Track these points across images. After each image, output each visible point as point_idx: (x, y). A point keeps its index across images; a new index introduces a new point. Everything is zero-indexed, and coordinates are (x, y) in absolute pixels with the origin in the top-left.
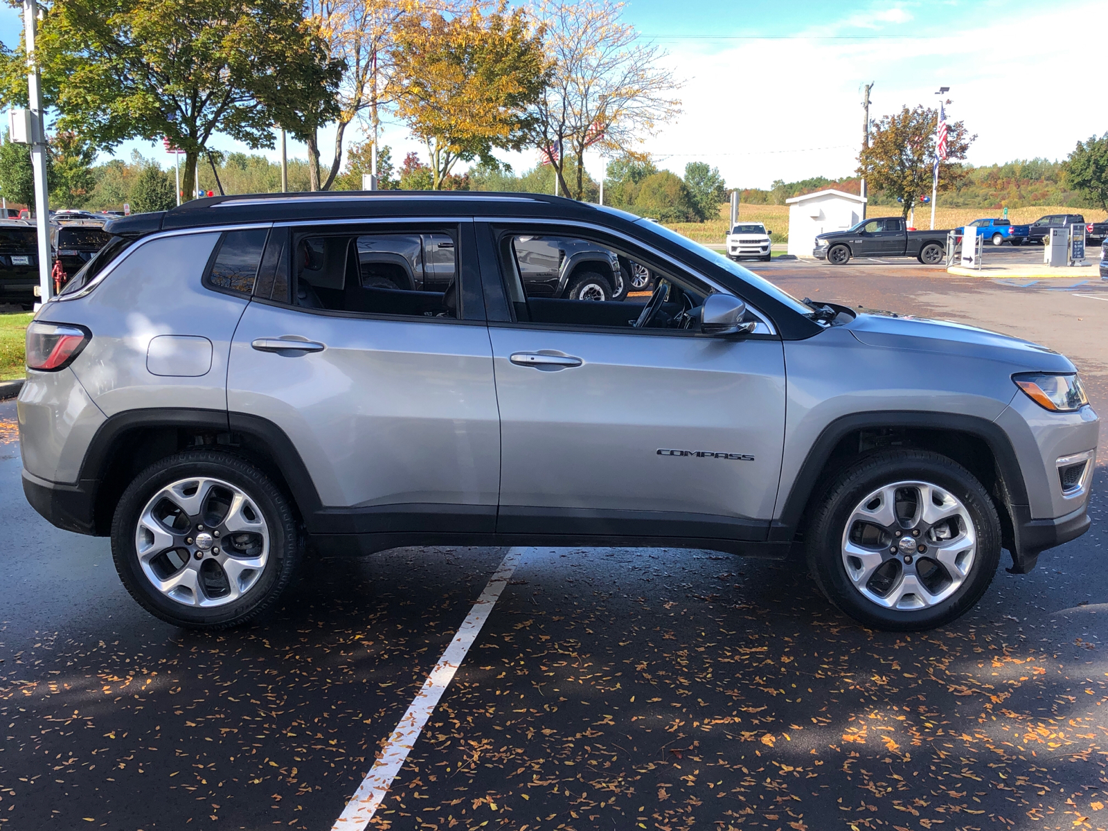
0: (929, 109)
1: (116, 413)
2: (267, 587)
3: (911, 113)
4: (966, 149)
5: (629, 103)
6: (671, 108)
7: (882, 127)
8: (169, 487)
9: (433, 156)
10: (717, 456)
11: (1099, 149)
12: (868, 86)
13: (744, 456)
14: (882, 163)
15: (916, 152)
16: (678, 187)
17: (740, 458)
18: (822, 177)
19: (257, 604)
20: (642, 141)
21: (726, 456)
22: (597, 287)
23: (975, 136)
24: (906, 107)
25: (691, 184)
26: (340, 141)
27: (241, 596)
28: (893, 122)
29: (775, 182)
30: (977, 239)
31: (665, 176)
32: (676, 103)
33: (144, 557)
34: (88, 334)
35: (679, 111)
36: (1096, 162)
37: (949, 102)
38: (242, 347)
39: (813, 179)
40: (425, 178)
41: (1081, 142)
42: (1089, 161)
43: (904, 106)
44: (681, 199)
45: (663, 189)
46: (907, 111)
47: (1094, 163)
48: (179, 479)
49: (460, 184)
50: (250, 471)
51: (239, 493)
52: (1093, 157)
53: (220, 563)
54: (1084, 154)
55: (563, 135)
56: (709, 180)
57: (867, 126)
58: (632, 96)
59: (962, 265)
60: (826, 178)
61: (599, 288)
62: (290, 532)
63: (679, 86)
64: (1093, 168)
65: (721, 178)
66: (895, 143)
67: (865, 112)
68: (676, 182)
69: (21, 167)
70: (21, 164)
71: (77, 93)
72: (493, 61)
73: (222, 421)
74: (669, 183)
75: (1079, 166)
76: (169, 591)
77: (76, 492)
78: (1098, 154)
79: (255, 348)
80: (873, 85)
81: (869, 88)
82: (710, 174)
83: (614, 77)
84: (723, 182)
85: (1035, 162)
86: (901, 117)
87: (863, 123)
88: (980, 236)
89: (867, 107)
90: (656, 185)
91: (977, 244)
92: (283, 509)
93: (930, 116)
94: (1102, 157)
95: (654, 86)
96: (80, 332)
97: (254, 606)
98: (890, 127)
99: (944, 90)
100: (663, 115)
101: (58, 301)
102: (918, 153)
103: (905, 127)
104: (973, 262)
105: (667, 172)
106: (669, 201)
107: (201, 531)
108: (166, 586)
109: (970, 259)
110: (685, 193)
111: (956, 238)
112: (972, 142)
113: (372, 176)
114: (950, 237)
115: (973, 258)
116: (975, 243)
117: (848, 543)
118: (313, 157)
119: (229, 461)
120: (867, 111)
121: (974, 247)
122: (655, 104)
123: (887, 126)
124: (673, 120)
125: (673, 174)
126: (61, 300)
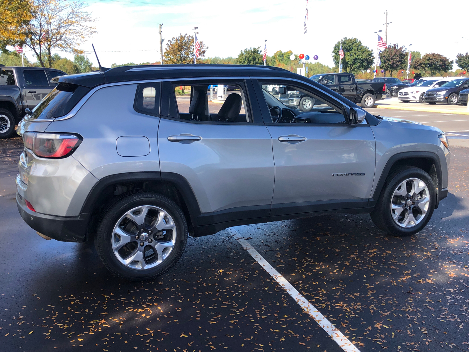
0: (189, 35)
1: (103, 177)
2: (176, 255)
3: (183, 37)
4: (205, 52)
5: (71, 27)
6: (91, 30)
7: (172, 42)
8: (129, 212)
10: (353, 174)
11: (249, 54)
12: (160, 25)
13: (362, 174)
14: (173, 57)
15: (186, 53)
16: (72, 66)
17: (360, 175)
18: (132, 62)
19: (172, 264)
20: (79, 44)
23: (208, 47)
24: (181, 34)
25: (77, 64)
27: (163, 261)
28: (177, 41)
29: (113, 64)
30: (224, 89)
31: (65, 61)
32: (94, 28)
33: (116, 249)
34: (80, 138)
35: (95, 32)
36: (248, 59)
37: (197, 33)
38: (163, 140)
39: (129, 63)
41: (242, 51)
42: (246, 58)
43: (180, 34)
44: (74, 71)
45: (65, 66)
46: (181, 36)
47: (247, 59)
48: (133, 208)
50: (168, 200)
51: (161, 210)
52: (247, 57)
53: (153, 247)
54: (244, 55)
55: (41, 41)
56: (85, 63)
57: (161, 41)
58: (72, 24)
59: (218, 99)
60: (134, 63)
62: (186, 227)
63: (94, 21)
64: (247, 61)
65: (91, 62)
66: (178, 50)
67: (160, 36)
68: (71, 64)
73: (157, 177)
74: (68, 64)
75: (242, 60)
76: (128, 264)
77: (79, 221)
78: (249, 56)
79: (169, 140)
80: (163, 24)
81: (161, 26)
82: (86, 60)
83: (64, 14)
84: (92, 64)
85: (215, 58)
86: (179, 39)
87: (159, 40)
88: (225, 88)
89: (161, 33)
90: (62, 65)
91: (224, 91)
92: (183, 217)
93: (190, 38)
94: (250, 57)
95: (82, 20)
96: (75, 137)
97: (171, 265)
98: (175, 42)
99: (196, 28)
100: (88, 33)
101: (53, 121)
102: (187, 53)
103: (181, 43)
104: (223, 98)
105: (66, 59)
106: (69, 72)
107: (143, 232)
108: (127, 262)
109: (222, 97)
110: (76, 68)
111: (213, 88)
112: (207, 49)
114: (211, 88)
115: (223, 96)
116: (223, 90)
117: (392, 205)
119: (158, 196)
120: (161, 35)
121: (223, 92)
122: (84, 28)
123: (174, 42)
124: (91, 36)
125: (69, 60)
126: (55, 120)
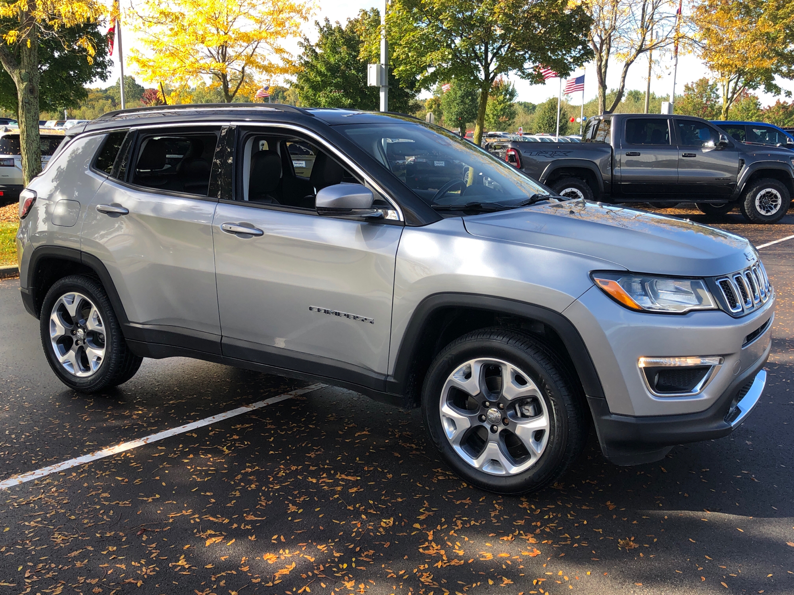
9: (724, 86)
21: (355, 318)
22: (774, 191)
26: (624, 78)
40: (751, 104)
49: (787, 109)
61: (776, 192)
69: (457, 104)
70: (457, 102)
71: (403, 52)
72: (776, 7)
113: (670, 103)
118: (601, 90)
